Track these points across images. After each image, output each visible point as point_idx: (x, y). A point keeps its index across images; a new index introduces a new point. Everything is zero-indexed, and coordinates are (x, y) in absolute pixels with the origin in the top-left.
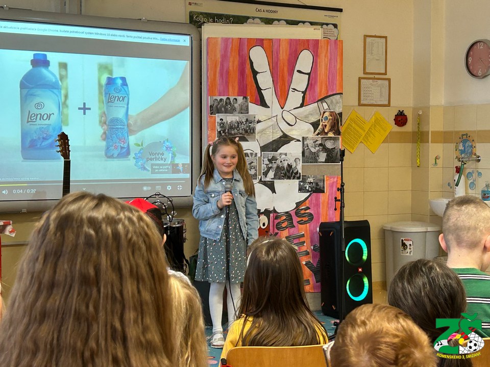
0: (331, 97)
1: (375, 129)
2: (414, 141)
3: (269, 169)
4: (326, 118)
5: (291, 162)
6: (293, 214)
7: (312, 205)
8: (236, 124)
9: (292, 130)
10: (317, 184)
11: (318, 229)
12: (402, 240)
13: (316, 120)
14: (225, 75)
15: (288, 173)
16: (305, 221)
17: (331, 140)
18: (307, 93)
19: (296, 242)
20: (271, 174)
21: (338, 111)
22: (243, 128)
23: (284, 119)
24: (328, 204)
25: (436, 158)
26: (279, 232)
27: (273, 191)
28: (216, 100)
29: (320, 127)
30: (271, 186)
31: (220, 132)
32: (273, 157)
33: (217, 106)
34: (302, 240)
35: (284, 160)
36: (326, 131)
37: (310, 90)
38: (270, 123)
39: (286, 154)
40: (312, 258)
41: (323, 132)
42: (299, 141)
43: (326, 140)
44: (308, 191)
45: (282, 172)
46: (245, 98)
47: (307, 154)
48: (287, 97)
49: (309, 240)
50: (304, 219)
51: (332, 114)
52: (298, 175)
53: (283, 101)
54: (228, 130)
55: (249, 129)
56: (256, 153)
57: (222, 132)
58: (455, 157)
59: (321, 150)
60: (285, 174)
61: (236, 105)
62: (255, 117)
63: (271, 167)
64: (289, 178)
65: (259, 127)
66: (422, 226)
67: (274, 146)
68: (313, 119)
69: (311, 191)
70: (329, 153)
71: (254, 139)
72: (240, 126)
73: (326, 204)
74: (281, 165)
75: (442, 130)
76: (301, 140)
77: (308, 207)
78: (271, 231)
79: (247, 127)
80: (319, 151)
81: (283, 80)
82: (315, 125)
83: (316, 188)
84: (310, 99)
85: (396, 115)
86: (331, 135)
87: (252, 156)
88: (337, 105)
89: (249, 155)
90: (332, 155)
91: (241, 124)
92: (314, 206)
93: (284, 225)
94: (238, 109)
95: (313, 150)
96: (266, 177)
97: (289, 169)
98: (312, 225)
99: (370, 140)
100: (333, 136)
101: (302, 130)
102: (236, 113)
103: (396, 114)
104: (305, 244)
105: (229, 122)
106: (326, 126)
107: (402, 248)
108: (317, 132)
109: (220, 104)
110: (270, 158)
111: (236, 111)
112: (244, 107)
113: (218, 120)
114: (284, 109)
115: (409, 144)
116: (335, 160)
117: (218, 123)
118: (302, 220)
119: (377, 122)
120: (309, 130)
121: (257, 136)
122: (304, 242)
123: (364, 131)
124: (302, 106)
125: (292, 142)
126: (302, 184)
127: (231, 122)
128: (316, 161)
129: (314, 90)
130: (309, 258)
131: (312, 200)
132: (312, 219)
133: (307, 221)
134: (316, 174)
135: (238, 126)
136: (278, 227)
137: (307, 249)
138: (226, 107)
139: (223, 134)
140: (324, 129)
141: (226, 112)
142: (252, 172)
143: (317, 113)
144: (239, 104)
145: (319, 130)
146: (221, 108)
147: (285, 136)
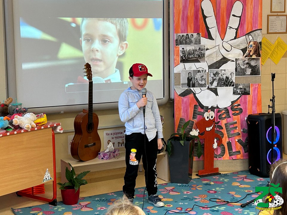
0: (254, 32)
1: (277, 49)
3: (214, 80)
4: (251, 46)
5: (228, 75)
6: (229, 109)
7: (242, 103)
8: (193, 52)
10: (245, 89)
11: (246, 118)
13: (245, 47)
14: (185, 18)
15: (226, 82)
16: (237, 114)
17: (254, 60)
18: (239, 29)
19: (231, 127)
20: (215, 83)
22: (197, 54)
24: (252, 102)
26: (220, 121)
27: (217, 94)
28: (180, 36)
29: (247, 52)
30: (215, 91)
31: (182, 56)
32: (216, 72)
33: (180, 40)
34: (235, 125)
35: (224, 74)
36: (251, 54)
37: (241, 27)
38: (214, 50)
39: (225, 70)
40: (242, 137)
41: (249, 55)
42: (234, 61)
43: (251, 60)
44: (239, 94)
45: (222, 82)
46: (198, 34)
47: (238, 70)
48: (226, 33)
49: (240, 126)
50: (237, 112)
51: (255, 43)
52: (233, 84)
53: (223, 36)
54: (188, 55)
56: (205, 70)
57: (183, 57)
59: (247, 67)
60: (224, 83)
61: (192, 39)
62: (205, 47)
63: (215, 79)
64: (227, 86)
65: (207, 53)
67: (217, 65)
68: (243, 47)
69: (241, 94)
70: (253, 69)
71: (204, 61)
72: (195, 53)
73: (251, 102)
74: (221, 78)
76: (235, 61)
77: (239, 104)
78: (216, 121)
79: (200, 53)
80: (246, 67)
81: (223, 21)
82: (244, 50)
83: (244, 92)
84: (240, 33)
86: (254, 57)
87: (203, 72)
88: (258, 36)
89: (201, 71)
90: (255, 70)
91: (196, 51)
93: (223, 116)
94: (194, 41)
95: (243, 67)
96: (212, 85)
97: (227, 80)
98: (242, 116)
99: (274, 56)
100: (255, 57)
101: (236, 54)
102: (192, 44)
104: (237, 128)
106: (251, 51)
108: (245, 55)
109: (182, 38)
110: (214, 73)
112: (198, 40)
113: (181, 49)
114: (223, 41)
116: (257, 73)
117: (181, 51)
119: (279, 44)
120: (240, 54)
122: (237, 127)
123: (271, 50)
124: (235, 38)
125: (229, 62)
126: (235, 89)
127: (189, 50)
128: (244, 74)
129: (243, 27)
130: (240, 137)
131: (241, 99)
132: (242, 112)
133: (239, 113)
134: (245, 82)
135: (194, 52)
136: (220, 117)
137: (239, 131)
138: (186, 41)
139: (184, 58)
140: (250, 53)
141: (186, 43)
142: (203, 82)
143: (245, 43)
144: (195, 38)
145: (247, 54)
146: (183, 41)
147: (224, 58)
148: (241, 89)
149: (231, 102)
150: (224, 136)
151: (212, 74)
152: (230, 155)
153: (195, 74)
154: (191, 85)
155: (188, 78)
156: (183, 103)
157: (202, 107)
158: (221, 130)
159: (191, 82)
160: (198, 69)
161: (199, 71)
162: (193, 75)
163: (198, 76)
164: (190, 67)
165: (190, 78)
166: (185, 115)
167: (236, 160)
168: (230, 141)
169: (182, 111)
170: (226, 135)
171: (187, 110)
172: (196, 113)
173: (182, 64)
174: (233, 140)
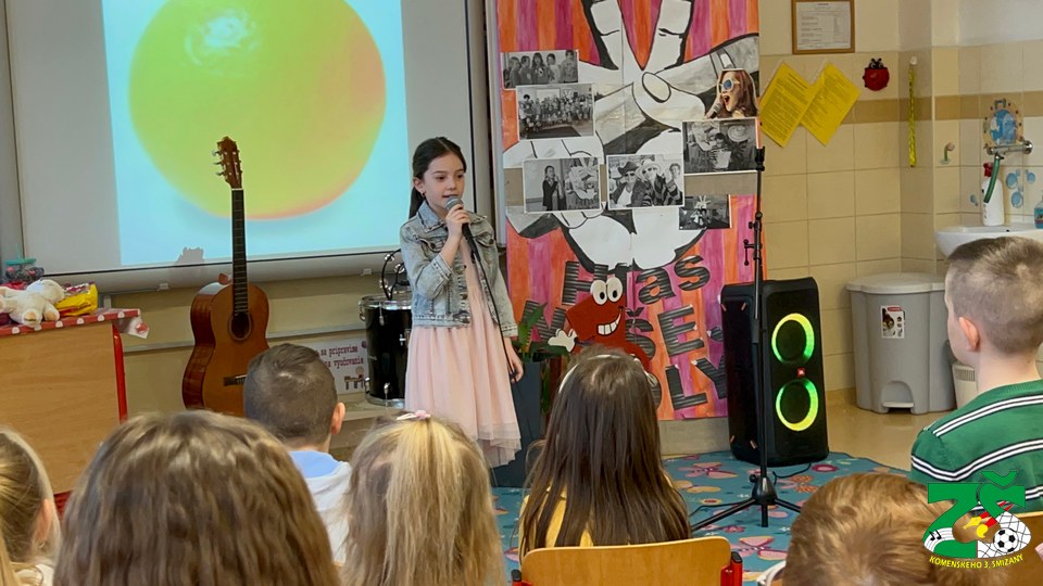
0: (736, 43)
1: (826, 98)
2: (904, 118)
3: (621, 187)
4: (729, 84)
5: (664, 171)
6: (670, 271)
7: (707, 252)
8: (555, 105)
9: (663, 109)
10: (715, 212)
11: (719, 299)
12: (884, 310)
13: (708, 88)
14: (530, 8)
15: (658, 193)
16: (694, 284)
17: (738, 125)
18: (690, 35)
19: (678, 325)
20: (626, 198)
21: (750, 69)
22: (568, 110)
23: (646, 90)
24: (737, 249)
25: (947, 149)
26: (645, 306)
27: (632, 229)
28: (515, 59)
29: (717, 101)
30: (626, 220)
31: (525, 120)
32: (628, 163)
33: (516, 72)
34: (689, 319)
35: (650, 170)
36: (729, 108)
37: (695, 31)
38: (619, 99)
39: (653, 158)
40: (711, 352)
41: (723, 111)
42: (679, 131)
43: (729, 126)
44: (698, 226)
45: (647, 192)
46: (570, 52)
48: (651, 47)
49: (702, 321)
50: (692, 280)
51: (739, 74)
52: (678, 197)
53: (643, 56)
54: (541, 116)
55: (581, 112)
56: (596, 159)
58: (983, 146)
59: (719, 146)
60: (653, 196)
61: (553, 67)
62: (590, 90)
63: (625, 184)
64: (660, 202)
65: (598, 108)
66: (922, 282)
67: (630, 144)
68: (704, 88)
69: (703, 227)
70: (735, 151)
71: (590, 131)
72: (562, 108)
73: (733, 250)
74: (644, 180)
75: (957, 93)
76: (681, 128)
77: (698, 257)
78: (630, 306)
79: (576, 108)
80: (715, 148)
81: (642, 14)
82: (707, 98)
83: (713, 220)
84: (695, 47)
85: (866, 69)
86: (738, 115)
87: (587, 164)
88: (748, 56)
89: (583, 162)
90: (741, 155)
91: (565, 103)
92: (710, 255)
93: (653, 293)
94: (557, 75)
95: (705, 147)
96: (616, 203)
97: (659, 185)
98: (708, 291)
99: (817, 119)
100: (742, 117)
101: (683, 109)
102: (553, 83)
103: (867, 66)
104: (695, 328)
105: (541, 101)
106: (728, 99)
107: (883, 325)
108: (712, 110)
109: (524, 66)
110: (622, 167)
111: (553, 78)
112: (569, 71)
113: (520, 98)
114: (645, 71)
115: (894, 123)
116: (748, 163)
117: (520, 103)
118: (688, 282)
119: (831, 84)
120: (696, 109)
121: (596, 126)
122: (694, 323)
123: (806, 103)
124: (680, 62)
125: (665, 134)
126: (685, 212)
127: (546, 100)
128: (711, 168)
129: (703, 29)
130: (705, 352)
131: (705, 242)
132: (706, 279)
133: (698, 283)
134: (713, 192)
135: (559, 107)
136: (643, 297)
137: (700, 335)
138: (535, 73)
139: (531, 125)
140: (724, 105)
141: (535, 81)
142: (590, 194)
143: (710, 75)
144: (560, 66)
145: (716, 108)
146: (525, 75)
147: (650, 122)
148: (702, 210)
149: (676, 251)
150: (657, 350)
151: (615, 170)
152: (676, 408)
153: (565, 171)
154: (555, 204)
155: (545, 183)
156: (532, 257)
157: (589, 266)
158: (647, 334)
159: (553, 195)
160: (573, 156)
161: (576, 162)
162: (558, 174)
163: (575, 176)
164: (550, 151)
165: (551, 183)
166: (539, 290)
167: (696, 422)
168: (676, 366)
169: (530, 281)
170: (662, 347)
171: (544, 278)
172: (572, 286)
173: (526, 141)
174: (683, 362)
